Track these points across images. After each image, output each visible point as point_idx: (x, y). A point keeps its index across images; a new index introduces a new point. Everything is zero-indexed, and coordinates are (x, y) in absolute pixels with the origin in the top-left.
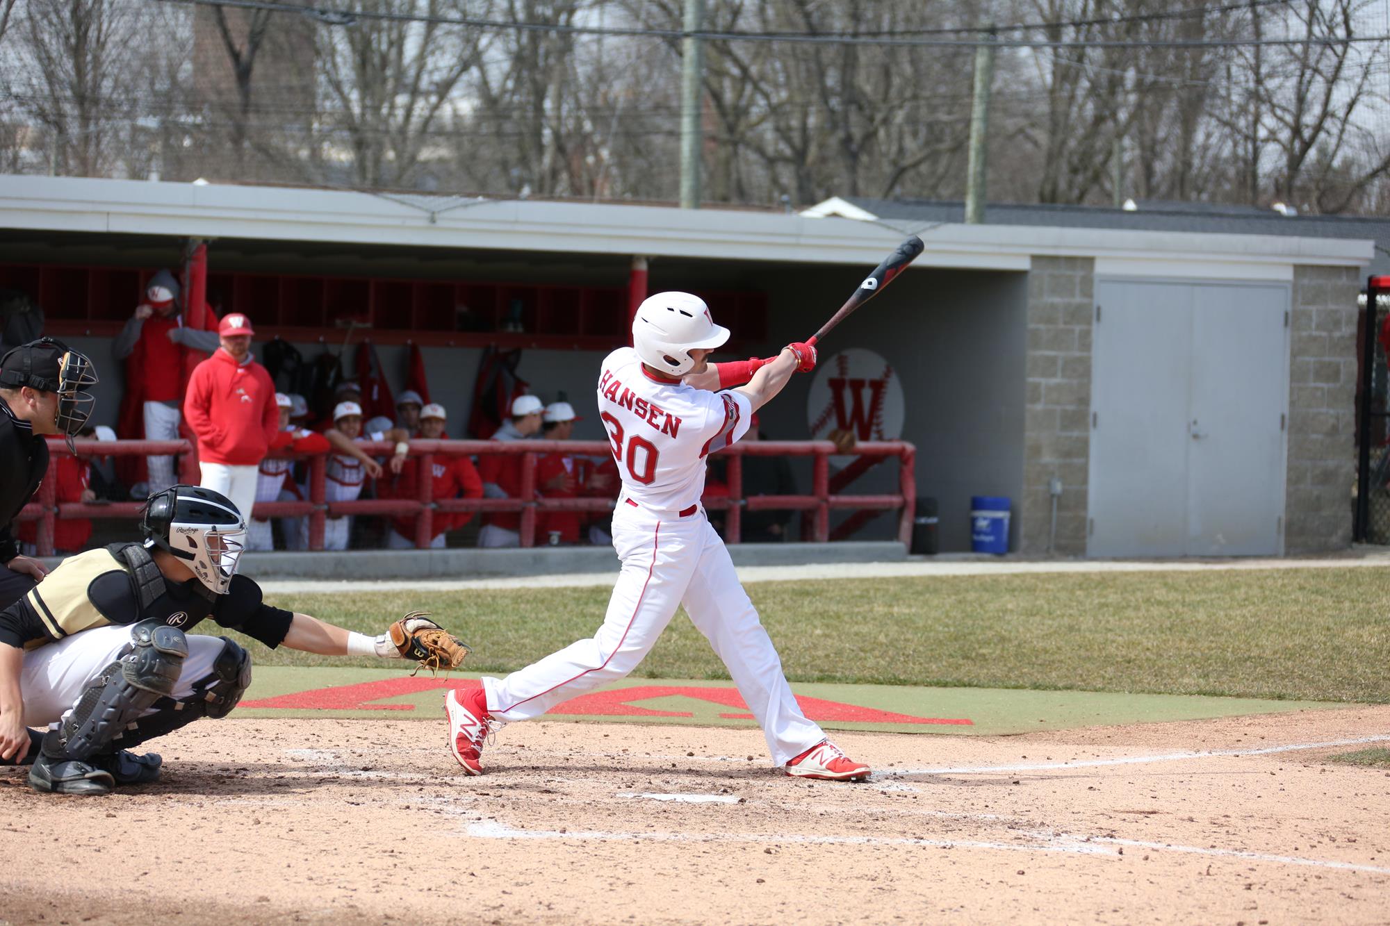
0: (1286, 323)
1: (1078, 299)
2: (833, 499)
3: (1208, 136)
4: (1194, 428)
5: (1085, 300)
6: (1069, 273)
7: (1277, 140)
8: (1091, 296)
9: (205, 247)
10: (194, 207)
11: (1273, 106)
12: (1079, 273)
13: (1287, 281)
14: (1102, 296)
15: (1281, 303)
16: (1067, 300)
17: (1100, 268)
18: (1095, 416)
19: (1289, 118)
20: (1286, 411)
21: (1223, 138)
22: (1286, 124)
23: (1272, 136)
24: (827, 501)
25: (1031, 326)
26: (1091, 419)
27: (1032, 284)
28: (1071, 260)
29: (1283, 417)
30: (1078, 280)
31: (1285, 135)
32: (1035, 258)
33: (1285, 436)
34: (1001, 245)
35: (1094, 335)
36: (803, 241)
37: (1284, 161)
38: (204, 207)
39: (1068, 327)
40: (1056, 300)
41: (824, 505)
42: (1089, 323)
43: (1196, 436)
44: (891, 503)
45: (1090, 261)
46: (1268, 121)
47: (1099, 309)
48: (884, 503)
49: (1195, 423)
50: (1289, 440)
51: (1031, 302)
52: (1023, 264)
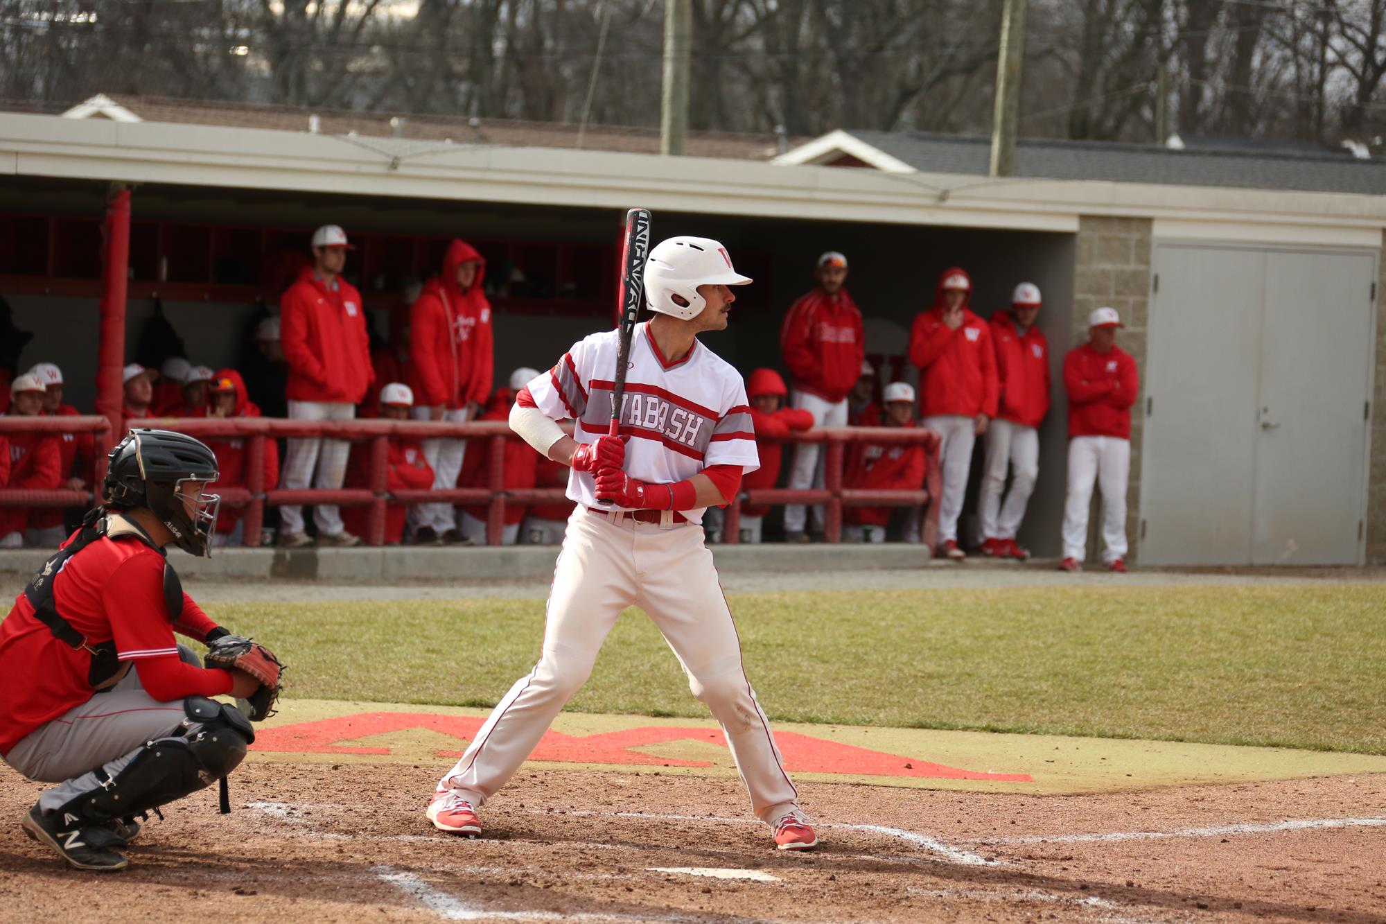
0: (1373, 297)
1: (1132, 266)
2: (847, 493)
3: (1267, 57)
4: (1265, 418)
5: (1142, 267)
6: (1123, 235)
7: (1345, 64)
8: (1147, 262)
9: (128, 193)
10: (117, 147)
11: (1343, 25)
12: (1135, 236)
13: (1374, 248)
14: (1160, 263)
15: (1366, 272)
16: (1119, 267)
17: (1159, 231)
18: (1150, 402)
19: (1361, 39)
20: (1371, 399)
21: (1284, 61)
22: (1357, 45)
23: (1342, 61)
24: (838, 495)
25: (1079, 296)
26: (1145, 405)
27: (1082, 248)
28: (1125, 220)
29: (1367, 405)
30: (1133, 243)
31: (1355, 58)
32: (1084, 218)
33: (1369, 426)
34: (1045, 202)
35: (1151, 307)
36: (817, 195)
37: (1354, 87)
38: (129, 148)
39: (1122, 298)
40: (1108, 266)
41: (837, 500)
42: (1145, 294)
43: (1265, 426)
44: (913, 501)
45: (1148, 221)
46: (1337, 42)
47: (1156, 278)
48: (905, 500)
49: (1266, 410)
50: (1373, 432)
51: (1079, 268)
52: (1071, 225)
